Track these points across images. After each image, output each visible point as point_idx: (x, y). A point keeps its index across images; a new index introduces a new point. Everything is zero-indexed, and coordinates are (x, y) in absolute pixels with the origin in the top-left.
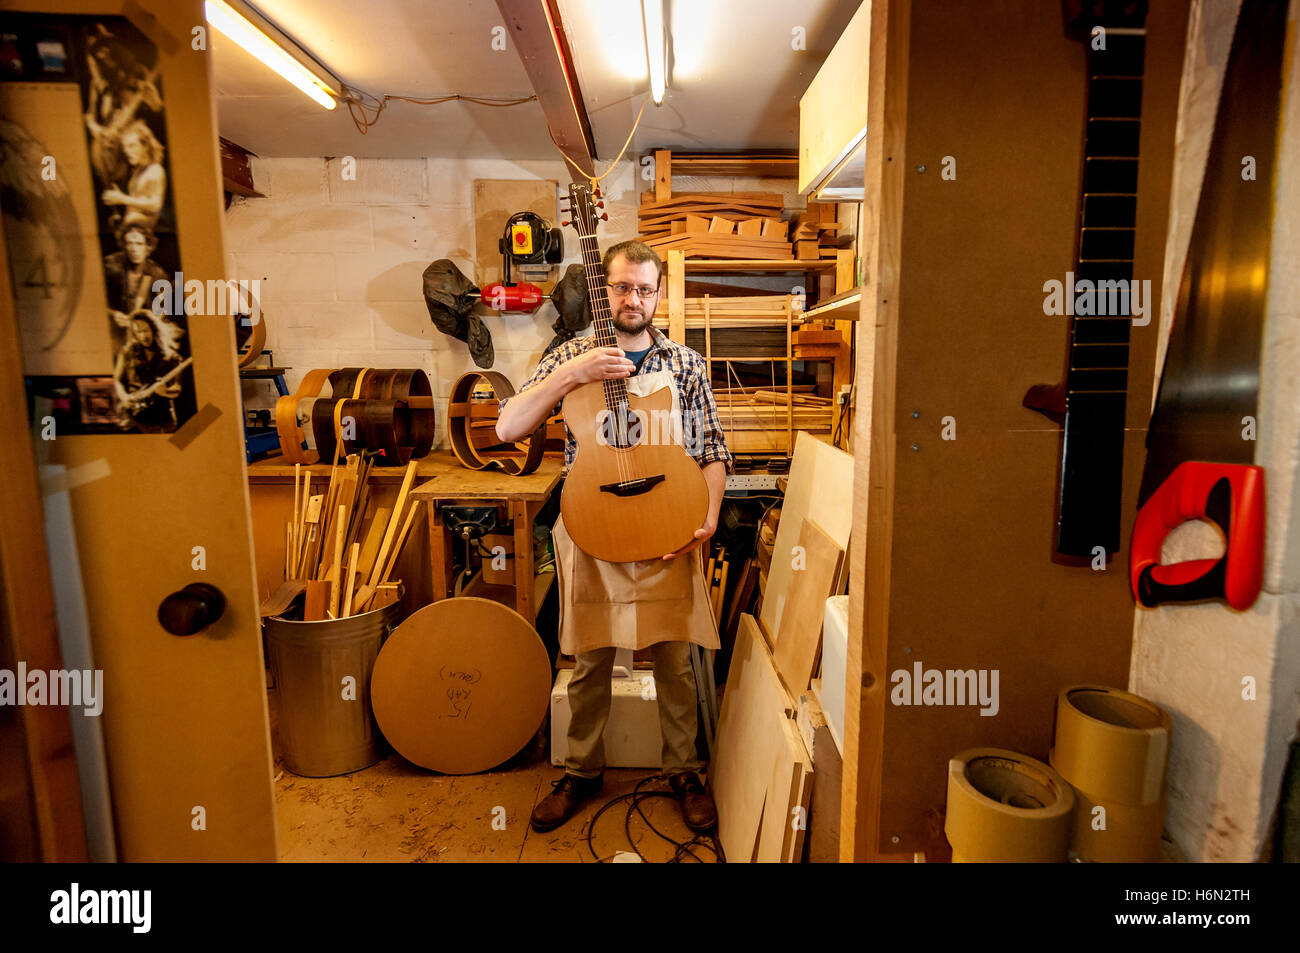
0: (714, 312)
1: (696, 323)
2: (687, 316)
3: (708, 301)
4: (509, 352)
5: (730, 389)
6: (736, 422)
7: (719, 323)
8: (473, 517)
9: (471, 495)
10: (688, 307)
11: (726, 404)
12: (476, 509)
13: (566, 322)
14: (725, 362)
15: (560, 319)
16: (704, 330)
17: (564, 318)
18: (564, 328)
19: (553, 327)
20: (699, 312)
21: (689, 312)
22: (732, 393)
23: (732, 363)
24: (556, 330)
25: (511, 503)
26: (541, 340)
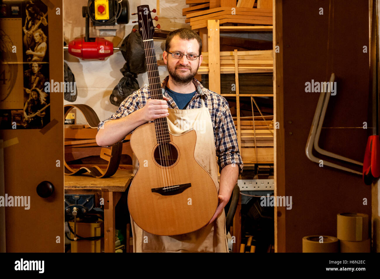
0: (242, 62)
1: (227, 70)
2: (221, 65)
3: (237, 53)
4: (85, 89)
5: (253, 117)
6: (259, 140)
7: (244, 69)
8: (78, 202)
9: (75, 187)
10: (223, 58)
11: (251, 127)
12: (80, 196)
13: (131, 68)
14: (250, 97)
15: (127, 65)
16: (234, 75)
17: (130, 65)
18: (129, 71)
19: (121, 70)
20: (231, 62)
21: (224, 62)
22: (255, 120)
23: (254, 97)
24: (123, 73)
25: (103, 193)
26: (112, 79)
